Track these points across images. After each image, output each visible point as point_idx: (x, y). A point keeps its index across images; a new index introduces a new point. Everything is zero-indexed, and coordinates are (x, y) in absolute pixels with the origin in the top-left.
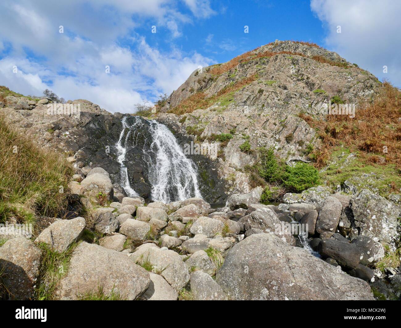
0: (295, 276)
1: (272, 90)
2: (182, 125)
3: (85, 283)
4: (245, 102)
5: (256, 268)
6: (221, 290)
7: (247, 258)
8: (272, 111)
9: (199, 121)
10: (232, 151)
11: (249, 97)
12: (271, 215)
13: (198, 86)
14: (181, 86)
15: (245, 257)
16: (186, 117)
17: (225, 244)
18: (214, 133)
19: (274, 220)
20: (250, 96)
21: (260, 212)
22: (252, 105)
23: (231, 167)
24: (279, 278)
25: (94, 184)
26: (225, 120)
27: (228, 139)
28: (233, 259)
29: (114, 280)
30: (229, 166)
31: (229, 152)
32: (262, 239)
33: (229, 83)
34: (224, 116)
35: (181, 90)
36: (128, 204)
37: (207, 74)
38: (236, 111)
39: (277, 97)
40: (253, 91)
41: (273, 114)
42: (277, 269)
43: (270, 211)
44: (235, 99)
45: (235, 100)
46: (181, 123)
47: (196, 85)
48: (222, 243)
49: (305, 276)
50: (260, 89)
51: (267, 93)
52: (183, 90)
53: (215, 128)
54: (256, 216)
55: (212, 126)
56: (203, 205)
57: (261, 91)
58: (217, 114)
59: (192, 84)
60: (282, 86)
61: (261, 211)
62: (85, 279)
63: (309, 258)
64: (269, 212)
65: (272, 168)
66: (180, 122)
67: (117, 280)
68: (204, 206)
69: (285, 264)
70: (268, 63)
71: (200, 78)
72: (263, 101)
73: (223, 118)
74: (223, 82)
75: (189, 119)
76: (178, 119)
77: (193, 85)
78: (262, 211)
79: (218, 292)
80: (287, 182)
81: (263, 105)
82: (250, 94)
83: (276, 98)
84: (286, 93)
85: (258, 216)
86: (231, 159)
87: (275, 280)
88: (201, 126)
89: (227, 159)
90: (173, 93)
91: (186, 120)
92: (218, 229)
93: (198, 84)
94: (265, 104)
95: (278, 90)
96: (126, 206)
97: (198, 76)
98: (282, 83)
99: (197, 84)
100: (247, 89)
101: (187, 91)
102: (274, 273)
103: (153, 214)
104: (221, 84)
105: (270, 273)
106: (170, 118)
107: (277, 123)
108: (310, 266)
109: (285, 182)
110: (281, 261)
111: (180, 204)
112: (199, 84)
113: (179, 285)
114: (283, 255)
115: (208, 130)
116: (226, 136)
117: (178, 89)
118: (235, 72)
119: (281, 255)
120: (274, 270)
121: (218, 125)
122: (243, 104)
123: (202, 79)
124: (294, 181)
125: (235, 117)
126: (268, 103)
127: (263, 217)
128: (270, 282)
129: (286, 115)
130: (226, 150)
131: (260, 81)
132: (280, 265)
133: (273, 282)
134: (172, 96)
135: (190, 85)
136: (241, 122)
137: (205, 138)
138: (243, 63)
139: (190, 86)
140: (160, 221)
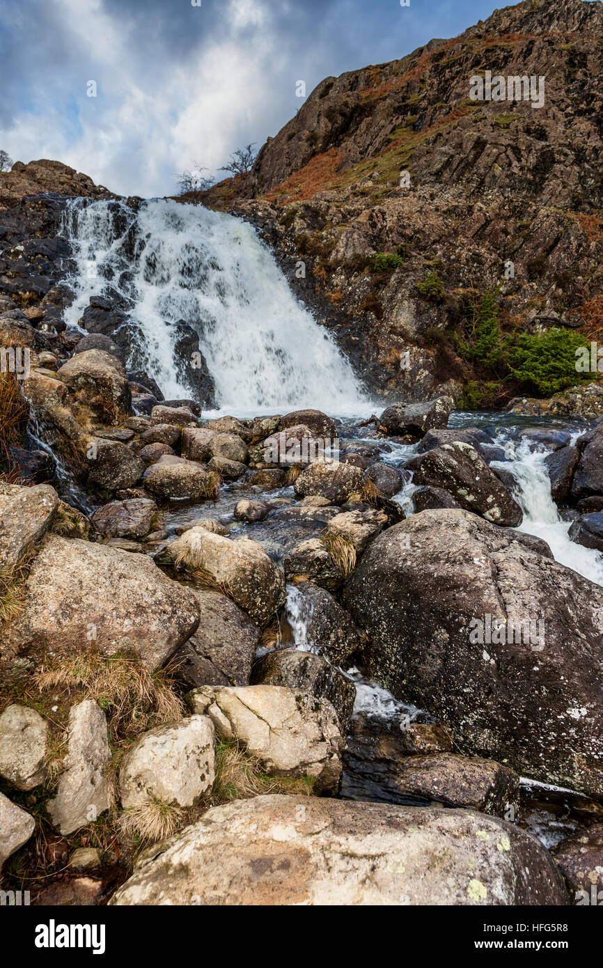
0: (509, 608)
1: (508, 142)
2: (286, 230)
3: (60, 629)
4: (438, 174)
5: (427, 586)
6: (351, 624)
7: (409, 563)
8: (502, 197)
9: (325, 220)
10: (400, 295)
11: (448, 160)
12: (473, 458)
13: (327, 126)
14: (285, 128)
15: (405, 560)
16: (296, 212)
17: (366, 527)
18: (359, 251)
19: (477, 469)
20: (452, 156)
21: (448, 450)
22: (454, 182)
23: (395, 334)
24: (472, 611)
25: (86, 376)
26: (388, 220)
27: (391, 266)
28: (380, 562)
29: (122, 620)
30: (390, 332)
31: (392, 298)
32: (444, 523)
33: (403, 119)
34: (385, 210)
35: (285, 138)
36: (163, 422)
37: (350, 93)
38: (414, 196)
39: (519, 161)
40: (460, 145)
41: (504, 206)
42: (470, 592)
43: (470, 449)
44: (415, 164)
45: (415, 167)
46: (284, 227)
47: (322, 125)
48: (358, 523)
49: (531, 610)
50: (479, 138)
51: (495, 150)
52: (290, 138)
53: (363, 239)
54: (438, 460)
55: (355, 236)
56: (325, 428)
57: (480, 145)
58: (368, 206)
59: (312, 122)
60: (535, 131)
61: (451, 448)
62: (59, 623)
63: (544, 566)
64: (467, 450)
65: (488, 337)
66: (281, 224)
67: (127, 622)
68: (328, 428)
69: (489, 581)
70: (506, 63)
71: (331, 104)
72: (482, 171)
73: (383, 214)
74: (388, 115)
75: (302, 217)
76: (278, 217)
77: (315, 124)
78: (453, 450)
79: (344, 628)
80: (520, 373)
81: (482, 182)
82: (452, 152)
83: (515, 163)
84: (543, 148)
85: (444, 460)
86: (397, 316)
87: (464, 613)
88: (331, 234)
89: (386, 314)
90: (267, 144)
91: (297, 218)
92: (353, 486)
93: (326, 120)
94: (487, 180)
95: (524, 139)
96: (159, 425)
97: (329, 99)
98: (536, 121)
99: (323, 120)
100: (447, 137)
101: (300, 139)
102: (464, 599)
103: (217, 446)
104: (383, 122)
105: (454, 599)
106: (260, 214)
107: (511, 230)
108: (544, 587)
109: (516, 372)
110: (481, 575)
111: (276, 423)
112: (330, 120)
113: (264, 610)
114: (486, 561)
115: (347, 245)
116: (388, 260)
117: (280, 133)
118: (421, 89)
119: (484, 562)
120: (464, 594)
121: (370, 233)
122: (433, 178)
123: (338, 108)
124: (537, 371)
125: (411, 212)
126: (494, 176)
127: (455, 463)
128: (455, 617)
129: (534, 208)
130: (385, 293)
131: (480, 115)
132: (478, 584)
133: (460, 618)
134: (266, 151)
135: (308, 123)
136: (424, 226)
137: (338, 263)
138: (444, 61)
139: (307, 126)
140: (231, 462)
